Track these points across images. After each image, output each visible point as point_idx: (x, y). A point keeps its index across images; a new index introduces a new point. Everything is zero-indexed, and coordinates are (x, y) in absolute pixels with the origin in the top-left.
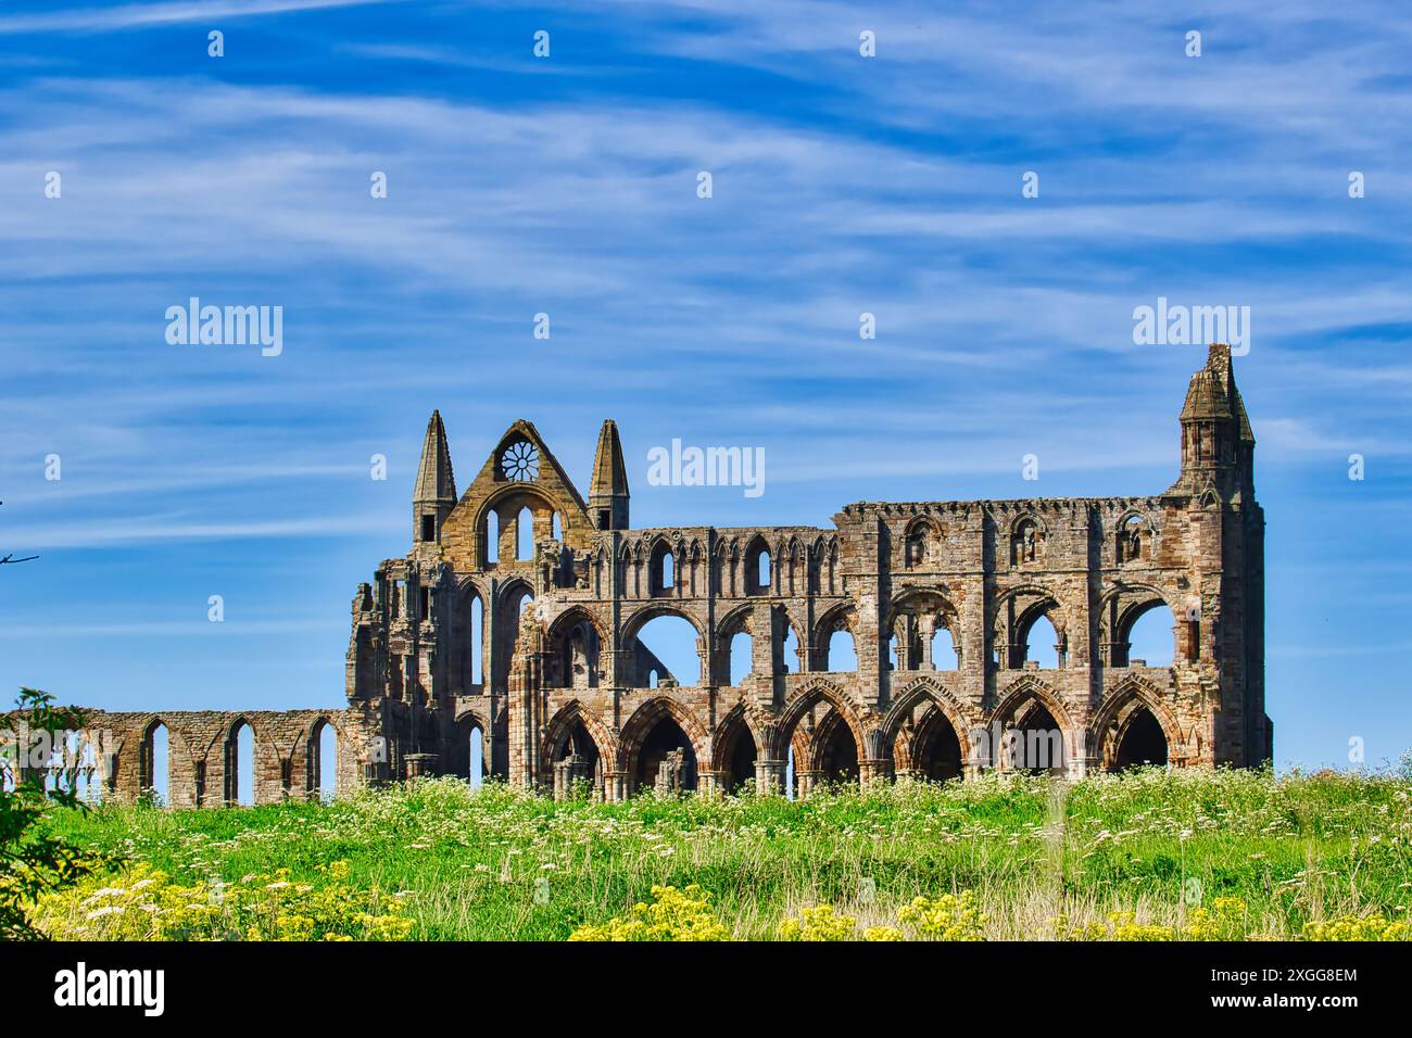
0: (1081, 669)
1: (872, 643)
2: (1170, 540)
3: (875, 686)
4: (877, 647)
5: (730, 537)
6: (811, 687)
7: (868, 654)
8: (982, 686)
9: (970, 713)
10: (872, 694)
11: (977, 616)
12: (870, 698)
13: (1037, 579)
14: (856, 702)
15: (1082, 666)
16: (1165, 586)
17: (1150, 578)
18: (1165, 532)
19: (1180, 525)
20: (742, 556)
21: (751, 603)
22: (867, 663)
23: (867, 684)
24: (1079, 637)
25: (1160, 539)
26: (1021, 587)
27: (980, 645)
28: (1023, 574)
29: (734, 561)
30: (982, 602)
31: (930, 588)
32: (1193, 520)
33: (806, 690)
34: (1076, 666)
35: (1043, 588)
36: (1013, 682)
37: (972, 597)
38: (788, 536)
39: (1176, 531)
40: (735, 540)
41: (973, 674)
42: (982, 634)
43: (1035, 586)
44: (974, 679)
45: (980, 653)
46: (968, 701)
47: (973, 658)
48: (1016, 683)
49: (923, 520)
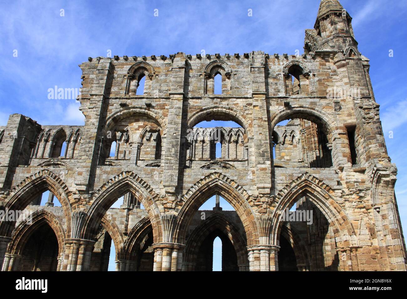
0: (263, 166)
1: (89, 143)
2: (324, 79)
3: (86, 175)
4: (93, 146)
5: (47, 130)
6: (38, 176)
7: (85, 151)
8: (177, 178)
9: (165, 202)
10: (83, 182)
11: (176, 123)
12: (80, 185)
13: (225, 103)
14: (70, 189)
15: (264, 163)
16: (324, 109)
17: (312, 103)
18: (319, 75)
19: (330, 71)
20: (51, 138)
21: (50, 161)
22: (83, 157)
23: (80, 174)
24: (260, 140)
25: (316, 79)
26: (211, 108)
27: (177, 145)
28: (213, 98)
29: (47, 141)
30: (181, 114)
31: (141, 108)
32: (339, 67)
33: (34, 178)
34: (259, 163)
35: (229, 109)
36: (203, 177)
37: (173, 110)
38: (76, 129)
39: (327, 74)
40: (49, 131)
41: (170, 168)
42: (179, 137)
43: (222, 107)
44: (170, 172)
45: (176, 152)
46: (163, 192)
47: (170, 156)
48: (205, 179)
49: (142, 65)
